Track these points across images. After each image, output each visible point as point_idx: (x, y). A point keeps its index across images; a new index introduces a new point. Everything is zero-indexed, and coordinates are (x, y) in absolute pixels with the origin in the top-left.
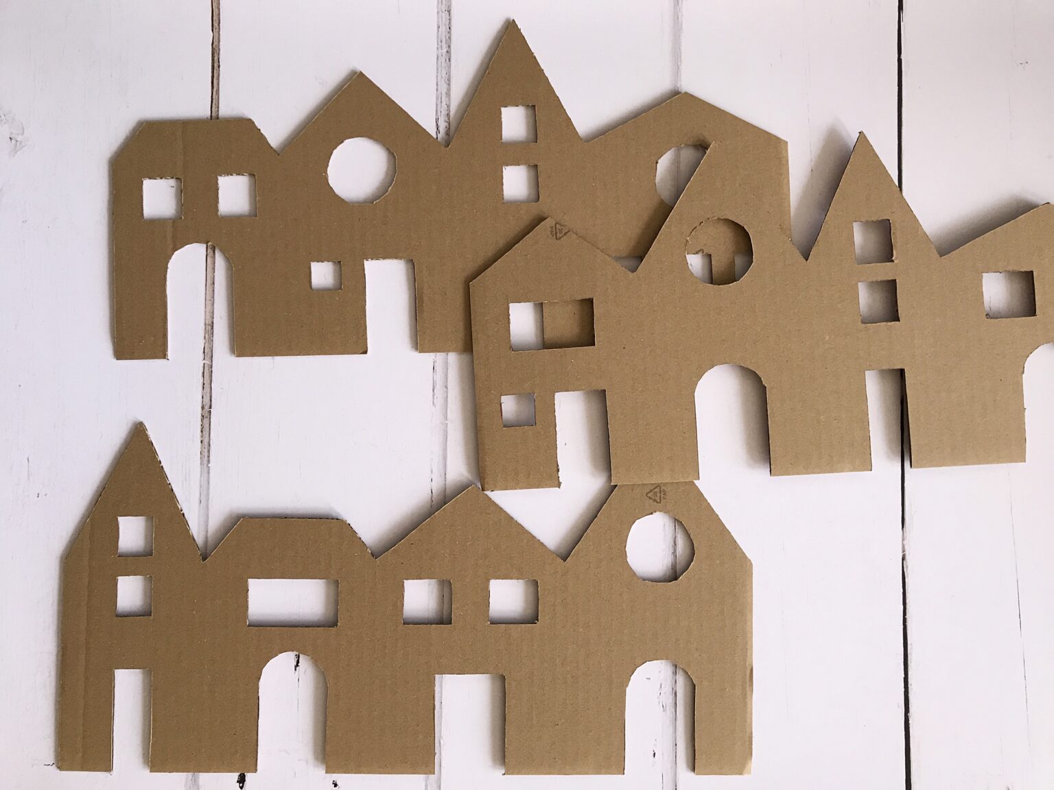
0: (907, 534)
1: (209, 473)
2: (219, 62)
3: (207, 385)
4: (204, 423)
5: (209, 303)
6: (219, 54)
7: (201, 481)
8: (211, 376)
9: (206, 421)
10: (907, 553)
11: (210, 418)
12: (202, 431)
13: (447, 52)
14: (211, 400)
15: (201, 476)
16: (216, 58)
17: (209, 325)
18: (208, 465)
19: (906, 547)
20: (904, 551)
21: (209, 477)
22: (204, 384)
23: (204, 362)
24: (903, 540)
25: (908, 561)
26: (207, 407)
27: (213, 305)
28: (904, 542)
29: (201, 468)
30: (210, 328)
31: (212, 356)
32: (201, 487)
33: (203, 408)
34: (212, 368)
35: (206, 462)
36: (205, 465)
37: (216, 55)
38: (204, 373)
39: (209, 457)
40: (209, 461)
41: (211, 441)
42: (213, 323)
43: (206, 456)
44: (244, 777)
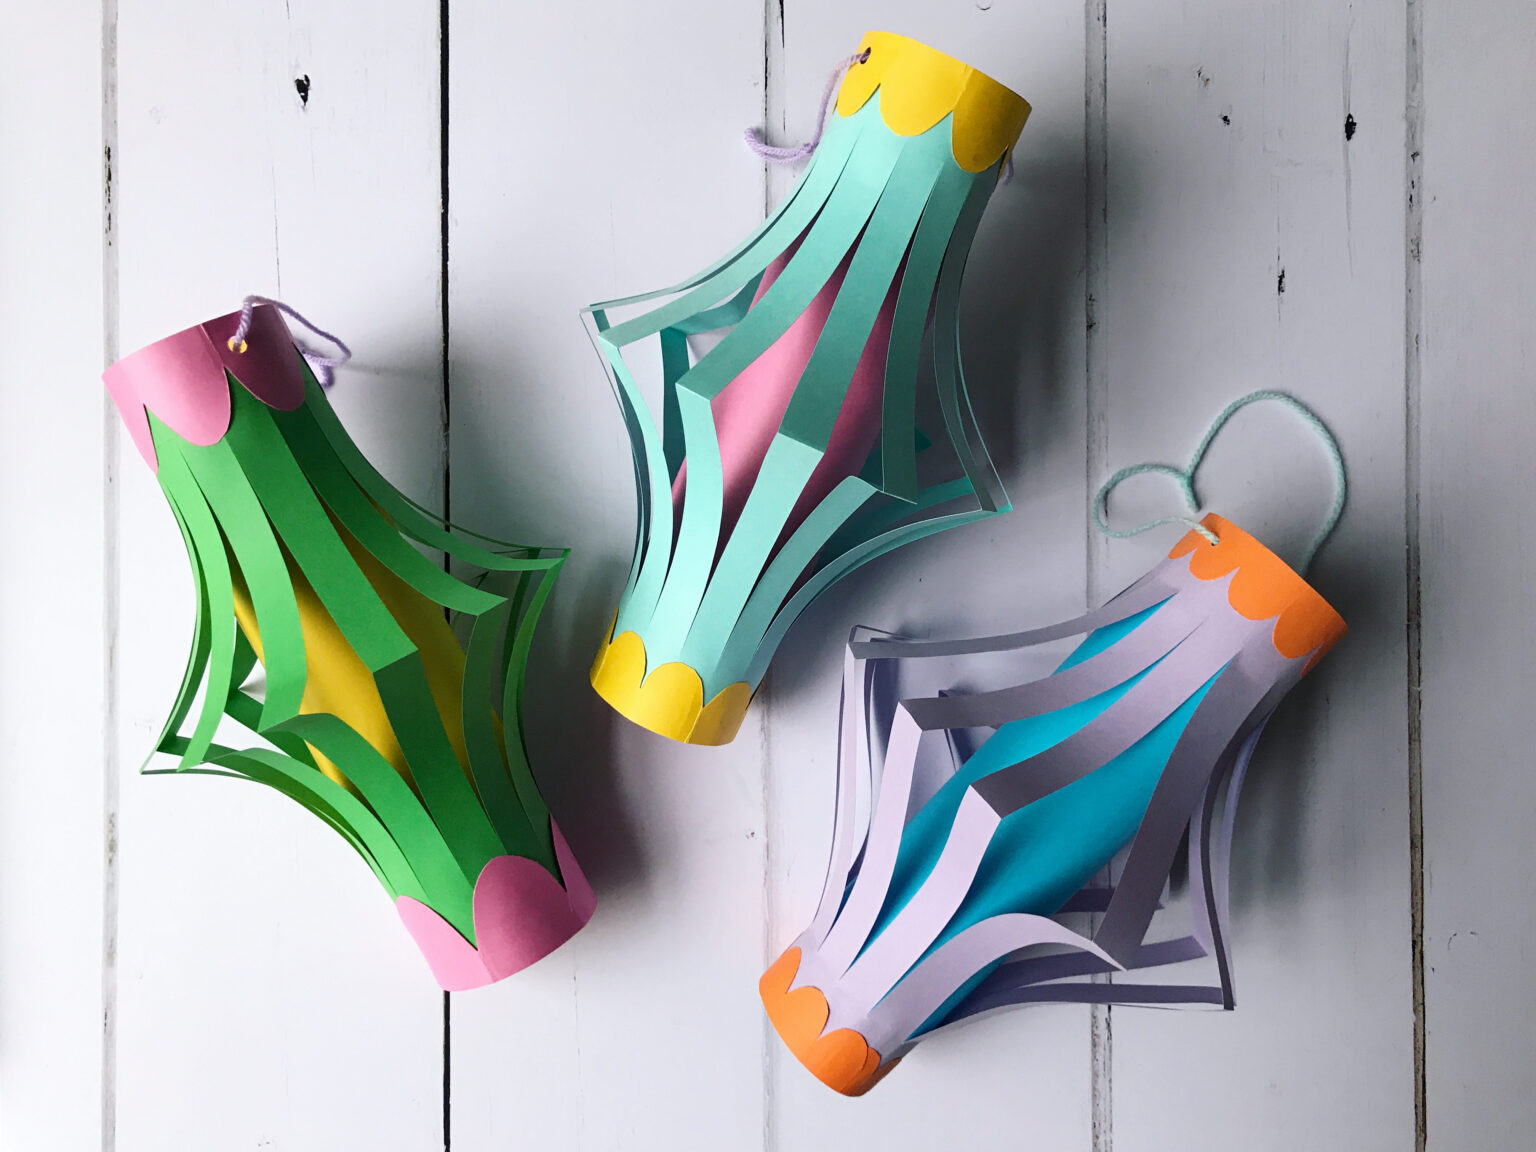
0: (442, 459)
2: (1416, 1114)
3: (1414, 656)
4: (1416, 605)
8: (1409, 669)
9: (1413, 608)
10: (444, 436)
12: (1419, 593)
14: (1408, 636)
15: (1418, 532)
17: (1415, 740)
19: (444, 441)
20: (447, 437)
22: (1419, 658)
23: (1419, 689)
24: (447, 454)
25: (441, 423)
26: (1413, 626)
28: (446, 449)
30: (1413, 737)
31: (1409, 696)
32: (1417, 516)
33: (1419, 626)
34: (1409, 681)
36: (1412, 547)
38: (1420, 674)
39: (1409, 558)
40: (1408, 551)
42: (1410, 743)
43: (1411, 559)
44: (1347, 131)
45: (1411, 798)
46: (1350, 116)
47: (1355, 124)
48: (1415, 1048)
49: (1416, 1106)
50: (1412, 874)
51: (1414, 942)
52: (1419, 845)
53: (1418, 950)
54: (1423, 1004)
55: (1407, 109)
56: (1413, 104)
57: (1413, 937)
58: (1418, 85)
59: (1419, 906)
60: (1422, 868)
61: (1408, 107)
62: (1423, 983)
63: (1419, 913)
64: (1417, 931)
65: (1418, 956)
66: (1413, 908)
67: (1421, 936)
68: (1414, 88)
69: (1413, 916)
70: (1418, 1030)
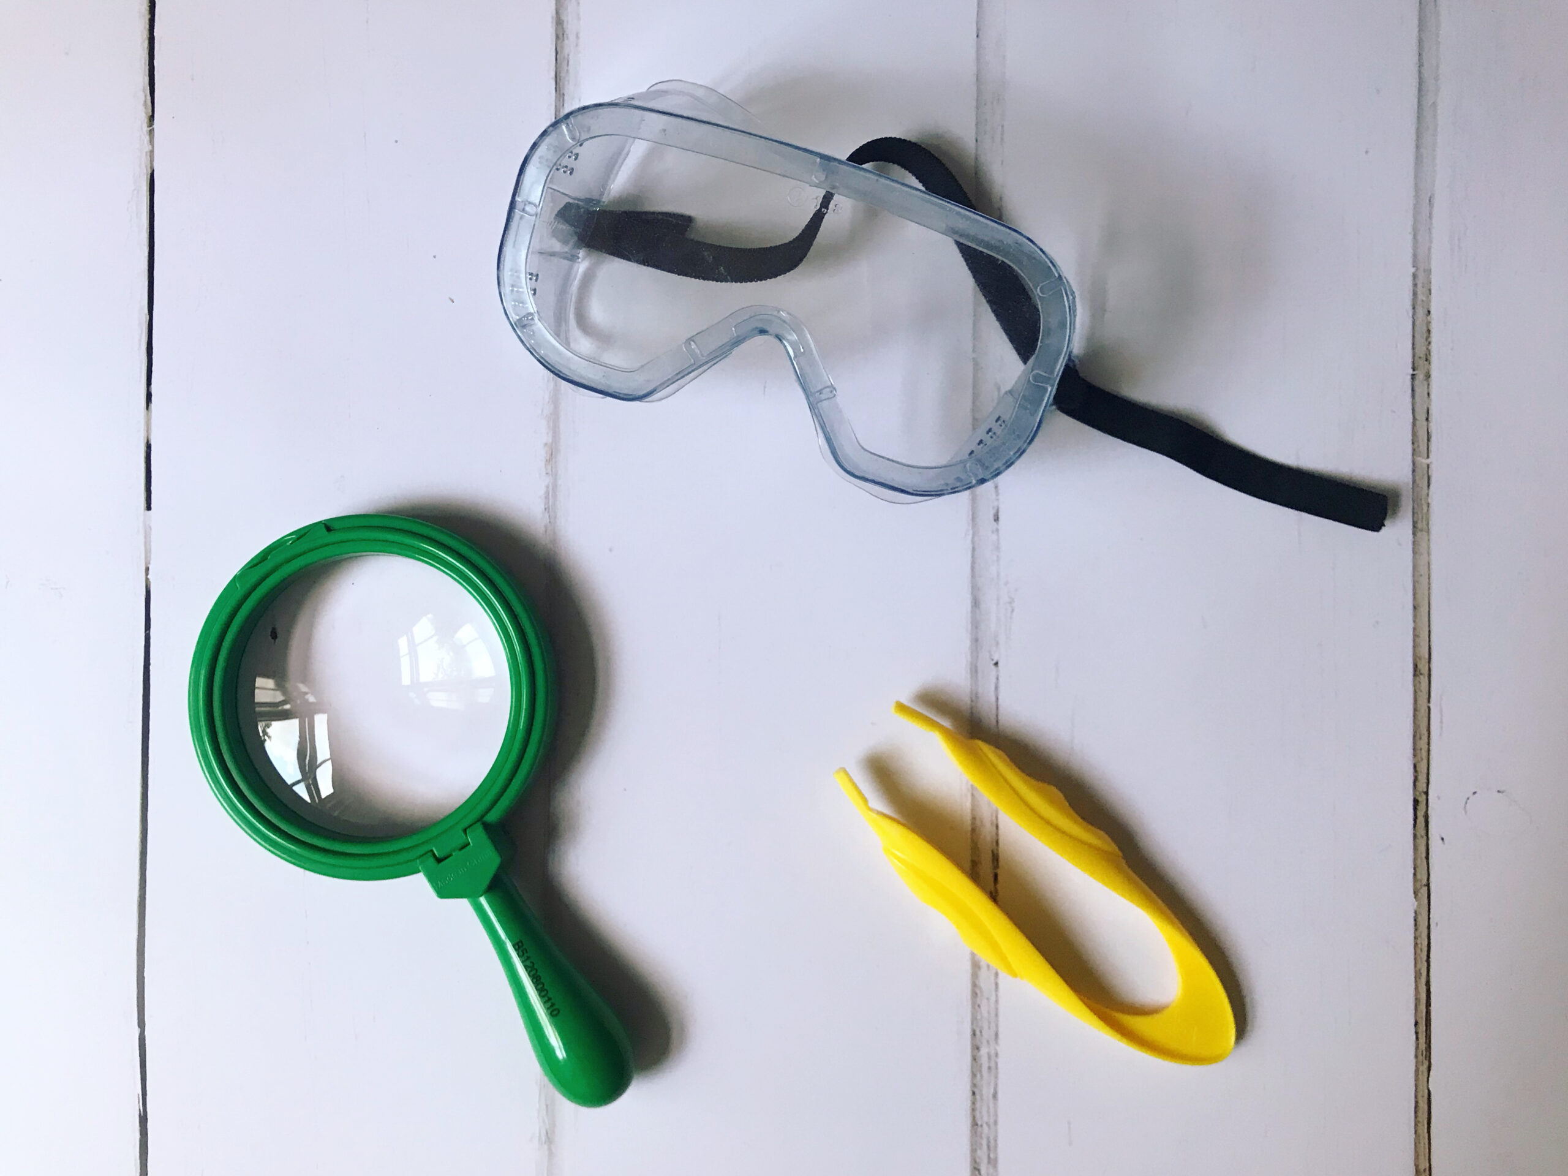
0: (145, 160)
2: (1417, 1033)
3: (1421, 416)
4: (1425, 348)
5: (1423, 570)
6: (1417, 1048)
8: (1414, 434)
9: (1421, 351)
10: (146, 129)
11: (1414, 356)
12: (1429, 331)
13: (978, 1048)
14: (1413, 390)
15: (1429, 249)
16: (1422, 1040)
17: (1421, 530)
19: (148, 138)
20: (151, 132)
22: (1427, 419)
23: (1428, 461)
24: (152, 152)
25: (144, 115)
26: (1420, 376)
27: (1415, 567)
28: (150, 147)
30: (1419, 525)
31: (1414, 471)
33: (1428, 376)
34: (1414, 450)
37: (1423, 1046)
38: (1429, 440)
39: (1415, 285)
42: (1414, 534)
43: (1419, 286)
45: (1415, 608)
48: (1416, 945)
49: (1416, 1024)
50: (1415, 710)
51: (1416, 802)
52: (1425, 671)
53: (1420, 814)
54: (1428, 885)
57: (1414, 794)
59: (1424, 754)
60: (1429, 702)
62: (1427, 858)
63: (1425, 762)
64: (1422, 786)
65: (1421, 820)
66: (1415, 756)
67: (1427, 793)
69: (1415, 766)
70: (1419, 919)
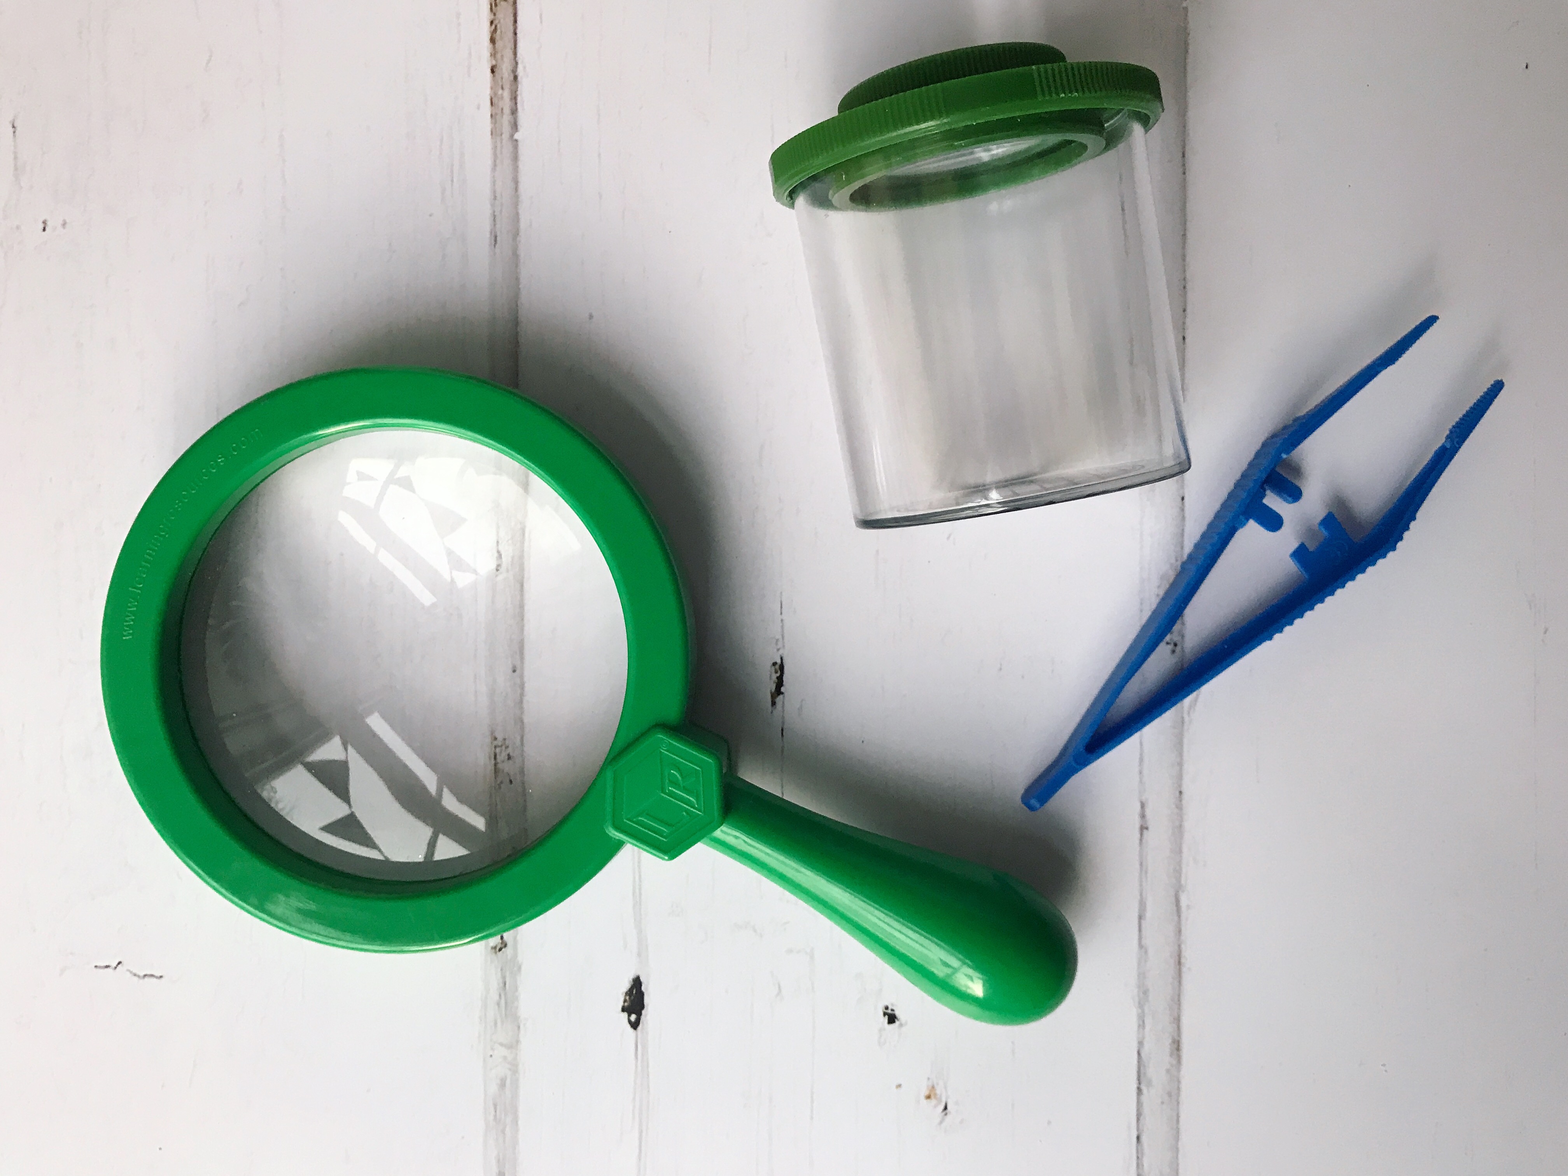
1: (515, 158)
7: (494, 183)
18: (512, 136)
21: (516, 169)
29: (495, 148)
32: (495, 198)
35: (506, 128)
36: (506, 136)
40: (515, 126)
41: (520, 67)
44: (641, 995)
46: (635, 1025)
47: (624, 1010)
55: (518, 1042)
56: (504, 1052)
58: (493, 1088)
61: (513, 1045)
68: (503, 1084)
